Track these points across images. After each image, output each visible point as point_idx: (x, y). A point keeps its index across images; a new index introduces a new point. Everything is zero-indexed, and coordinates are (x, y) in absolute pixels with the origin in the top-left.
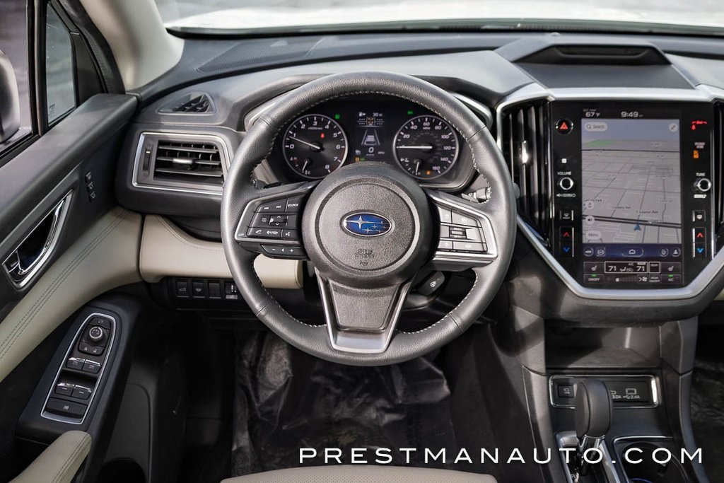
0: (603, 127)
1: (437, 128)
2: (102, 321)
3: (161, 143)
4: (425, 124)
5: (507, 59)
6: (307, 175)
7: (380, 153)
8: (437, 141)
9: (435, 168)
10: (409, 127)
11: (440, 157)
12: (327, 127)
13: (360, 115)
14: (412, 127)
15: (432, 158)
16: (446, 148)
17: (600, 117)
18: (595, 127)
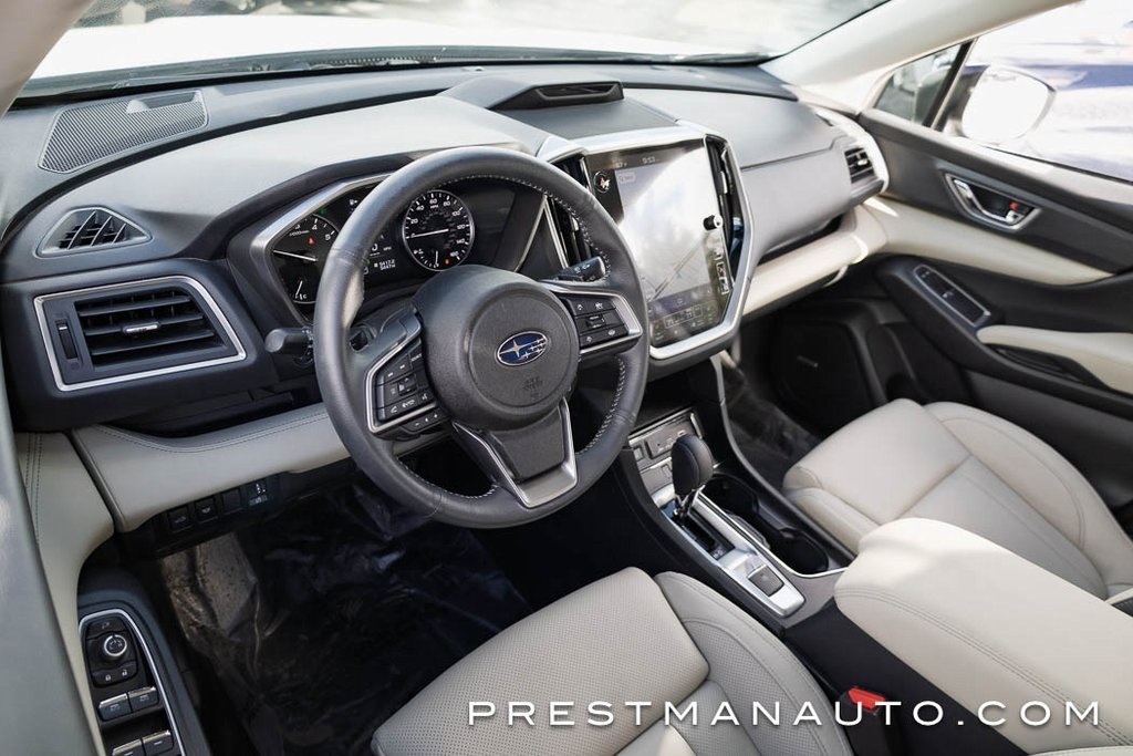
0: (631, 177)
1: (445, 204)
2: (108, 624)
3: (80, 306)
4: (431, 202)
5: (480, 106)
6: (304, 300)
7: (386, 249)
8: (449, 220)
9: (452, 255)
10: (415, 209)
11: (455, 239)
12: (315, 228)
13: (352, 203)
14: (418, 208)
15: (446, 242)
16: (460, 227)
17: (628, 167)
18: (627, 178)
